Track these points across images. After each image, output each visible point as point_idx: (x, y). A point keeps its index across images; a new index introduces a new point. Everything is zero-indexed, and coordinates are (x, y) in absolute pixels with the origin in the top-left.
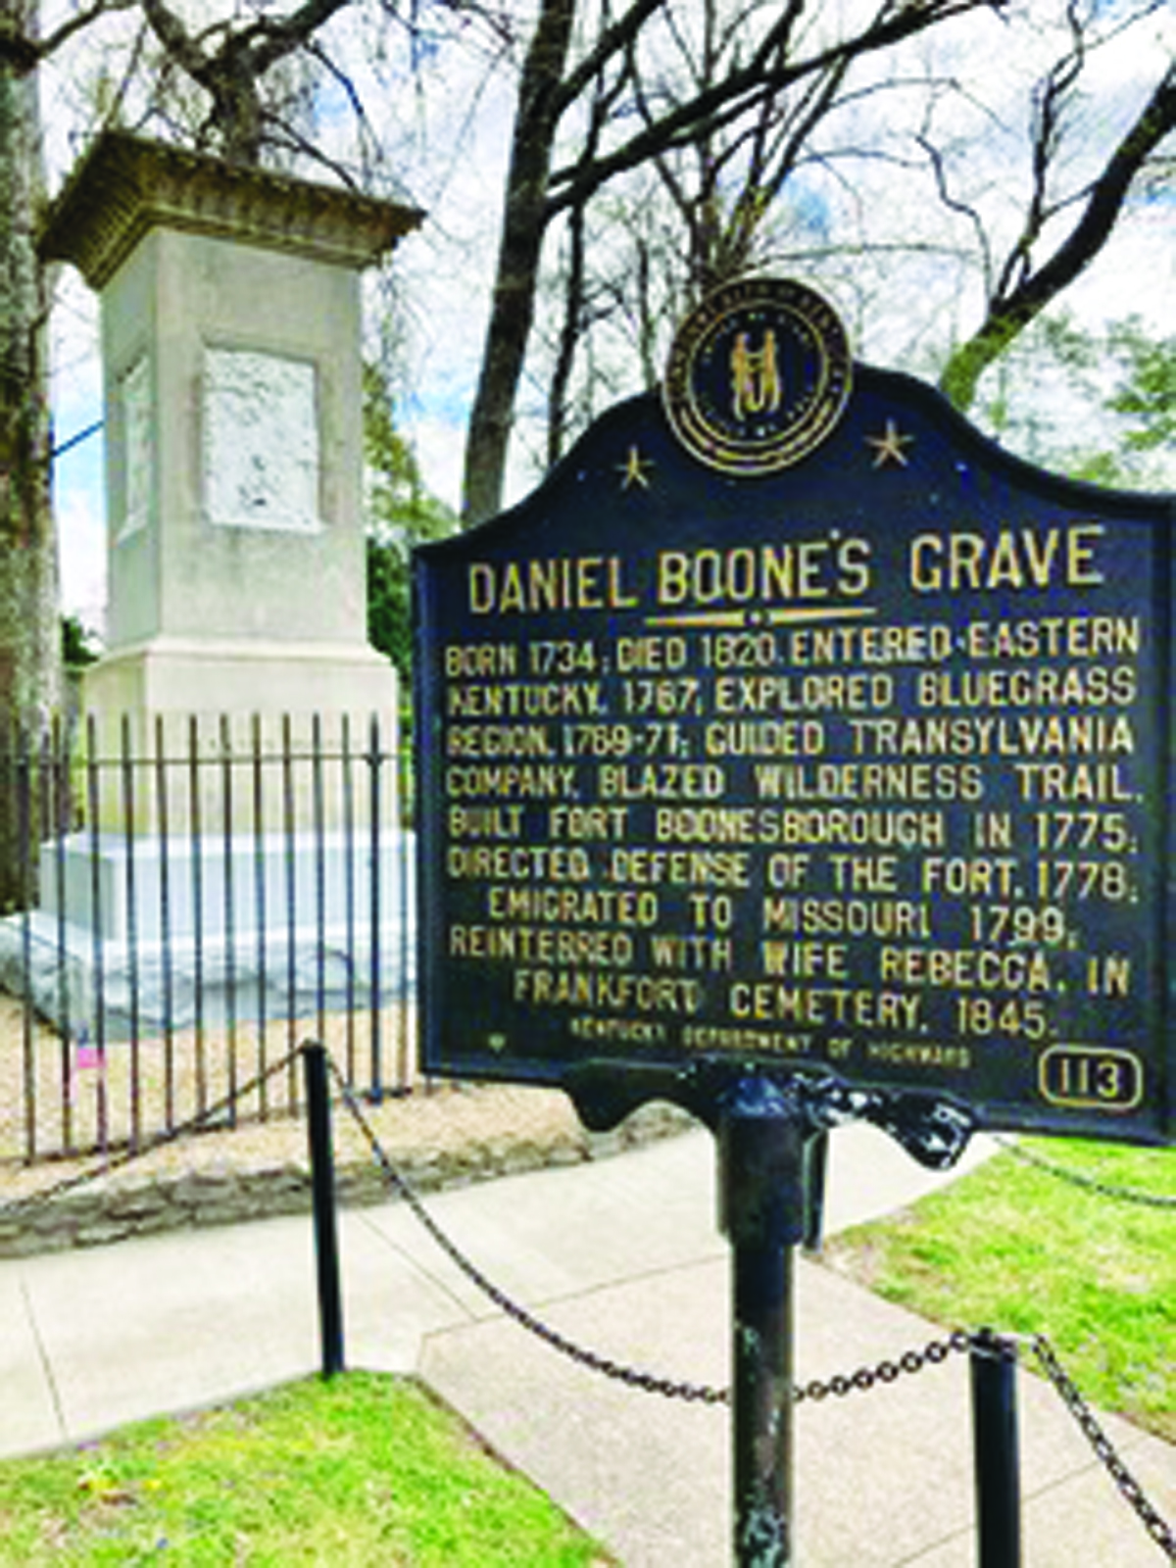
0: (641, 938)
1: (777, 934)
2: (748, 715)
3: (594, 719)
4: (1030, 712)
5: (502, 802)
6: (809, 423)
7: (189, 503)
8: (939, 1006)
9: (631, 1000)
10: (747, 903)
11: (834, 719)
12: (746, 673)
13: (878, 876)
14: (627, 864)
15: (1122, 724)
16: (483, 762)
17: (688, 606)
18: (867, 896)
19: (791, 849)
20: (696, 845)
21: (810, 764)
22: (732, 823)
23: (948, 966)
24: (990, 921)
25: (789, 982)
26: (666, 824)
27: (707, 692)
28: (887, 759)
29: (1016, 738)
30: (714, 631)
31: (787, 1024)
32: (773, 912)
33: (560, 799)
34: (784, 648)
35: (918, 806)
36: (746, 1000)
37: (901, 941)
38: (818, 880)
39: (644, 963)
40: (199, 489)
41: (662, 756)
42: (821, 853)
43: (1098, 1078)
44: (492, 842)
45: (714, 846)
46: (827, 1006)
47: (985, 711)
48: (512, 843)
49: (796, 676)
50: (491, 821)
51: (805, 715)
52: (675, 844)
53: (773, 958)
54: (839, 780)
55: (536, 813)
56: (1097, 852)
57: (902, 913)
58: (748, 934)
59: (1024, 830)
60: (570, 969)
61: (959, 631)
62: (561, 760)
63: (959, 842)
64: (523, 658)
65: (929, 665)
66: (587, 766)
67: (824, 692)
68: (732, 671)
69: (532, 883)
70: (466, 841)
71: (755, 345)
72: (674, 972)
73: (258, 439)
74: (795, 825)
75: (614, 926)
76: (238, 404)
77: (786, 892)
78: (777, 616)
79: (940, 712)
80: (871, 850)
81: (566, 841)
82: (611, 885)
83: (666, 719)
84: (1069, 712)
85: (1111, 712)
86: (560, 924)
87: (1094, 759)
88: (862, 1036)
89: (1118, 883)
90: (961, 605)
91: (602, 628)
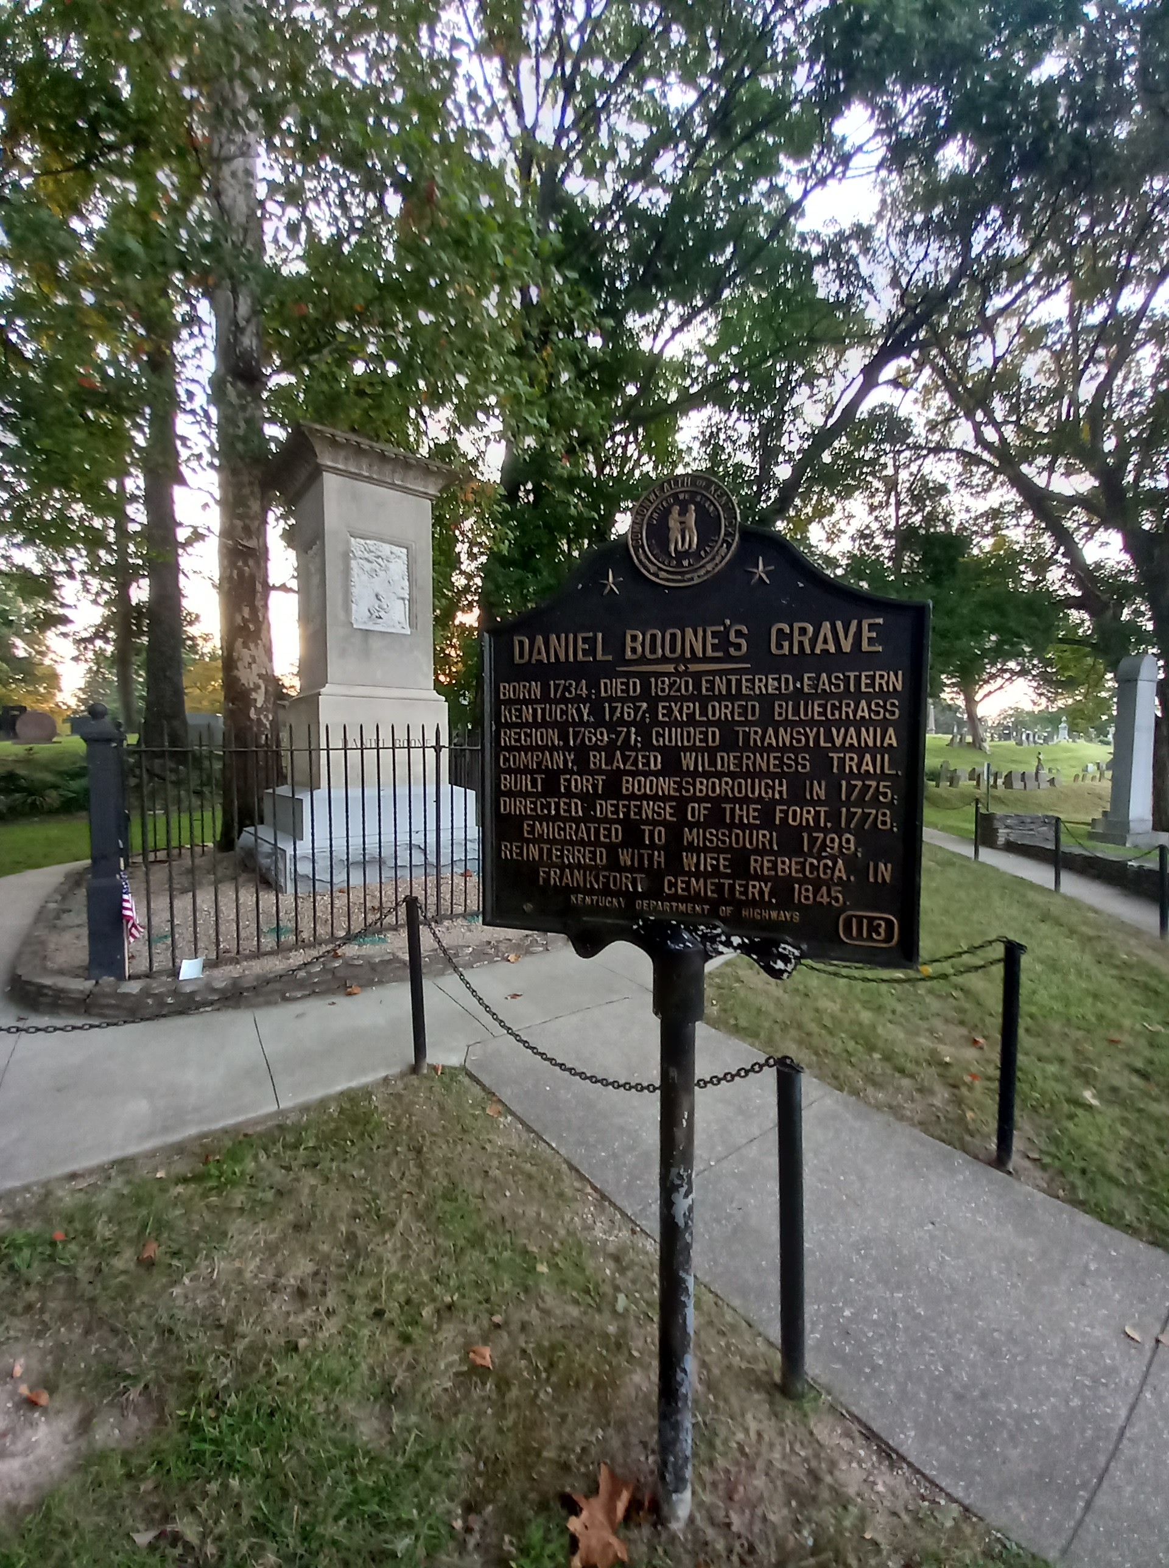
0: (612, 850)
1: (691, 848)
2: (676, 724)
3: (587, 725)
4: (839, 724)
5: (532, 772)
6: (713, 559)
7: (342, 616)
8: (783, 889)
9: (606, 885)
10: (675, 831)
11: (726, 727)
12: (675, 699)
13: (749, 814)
14: (604, 808)
15: (891, 731)
16: (521, 749)
17: (642, 660)
18: (742, 826)
19: (700, 800)
20: (645, 797)
21: (712, 752)
22: (666, 785)
23: (788, 866)
24: (813, 841)
25: (697, 875)
26: (629, 785)
27: (653, 710)
28: (755, 749)
29: (829, 738)
30: (658, 675)
31: (696, 898)
32: (689, 835)
33: (565, 771)
34: (697, 686)
35: (769, 775)
36: (672, 885)
37: (762, 852)
38: (716, 818)
39: (614, 864)
40: (347, 610)
41: (626, 746)
42: (717, 804)
43: (873, 928)
44: (526, 795)
45: (655, 798)
46: (719, 888)
47: (812, 723)
48: (538, 795)
49: (704, 702)
50: (526, 783)
51: (709, 723)
52: (633, 796)
53: (689, 861)
54: (727, 761)
55: (552, 778)
56: (875, 802)
57: (762, 836)
58: (675, 847)
59: (834, 789)
60: (570, 866)
61: (799, 678)
62: (566, 747)
63: (797, 796)
64: (545, 689)
65: (780, 696)
66: (582, 753)
67: (722, 711)
68: (668, 698)
69: (548, 818)
70: (510, 794)
71: (683, 512)
72: (631, 869)
73: (378, 585)
74: (702, 786)
75: (597, 843)
76: (367, 566)
77: (697, 824)
78: (693, 668)
79: (786, 723)
80: (746, 800)
81: (569, 794)
82: (595, 820)
83: (628, 725)
84: (861, 724)
85: (885, 724)
86: (565, 842)
87: (874, 751)
88: (739, 905)
89: (886, 820)
90: (797, 664)
91: (592, 673)
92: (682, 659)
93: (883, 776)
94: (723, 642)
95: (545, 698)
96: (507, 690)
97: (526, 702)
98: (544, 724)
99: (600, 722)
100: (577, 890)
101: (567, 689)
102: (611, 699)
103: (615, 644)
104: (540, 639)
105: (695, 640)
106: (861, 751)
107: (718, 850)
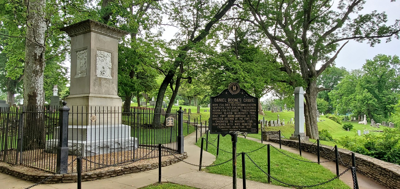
0: (227, 124)
1: (236, 123)
2: (234, 109)
3: (224, 109)
4: (250, 109)
5: (217, 115)
6: (238, 91)
7: (94, 73)
8: (245, 126)
9: (226, 128)
10: (234, 121)
11: (239, 109)
12: (234, 106)
14: (226, 119)
16: (215, 112)
17: (230, 102)
18: (241, 120)
19: (236, 117)
20: (230, 117)
21: (238, 112)
22: (233, 116)
23: (246, 124)
24: (248, 121)
25: (237, 126)
26: (228, 116)
27: (231, 108)
28: (242, 112)
29: (250, 111)
30: (232, 104)
31: (237, 128)
32: (235, 121)
33: (221, 114)
34: (236, 105)
35: (244, 115)
36: (234, 127)
37: (243, 123)
38: (238, 119)
39: (227, 125)
41: (228, 111)
42: (238, 118)
43: (254, 130)
44: (216, 117)
45: (232, 117)
46: (239, 127)
47: (248, 109)
48: (217, 117)
49: (237, 107)
50: (216, 116)
51: (237, 109)
52: (229, 117)
53: (235, 124)
54: (239, 113)
55: (219, 116)
56: (254, 117)
57: (243, 121)
58: (234, 123)
59: (250, 116)
60: (222, 126)
61: (246, 104)
62: (221, 112)
63: (247, 117)
64: (218, 105)
65: (245, 106)
66: (223, 112)
67: (239, 108)
68: (233, 106)
69: (219, 120)
70: (214, 117)
71: (234, 86)
72: (229, 126)
73: (103, 64)
74: (237, 116)
75: (225, 123)
77: (236, 120)
78: (236, 103)
79: (246, 109)
80: (242, 117)
81: (221, 117)
82: (225, 120)
83: (228, 109)
84: (253, 109)
85: (255, 109)
86: (221, 123)
87: (254, 112)
88: (241, 129)
89: (255, 119)
90: (246, 103)
91: (224, 103)
92: (234, 102)
93: (254, 114)
94: (239, 100)
95: (218, 106)
96: (213, 105)
97: (216, 106)
98: (218, 109)
99: (225, 109)
100: (222, 129)
101: (221, 105)
102: (227, 106)
103: (227, 100)
104: (218, 99)
105: (236, 100)
106: (252, 112)
107: (239, 123)
